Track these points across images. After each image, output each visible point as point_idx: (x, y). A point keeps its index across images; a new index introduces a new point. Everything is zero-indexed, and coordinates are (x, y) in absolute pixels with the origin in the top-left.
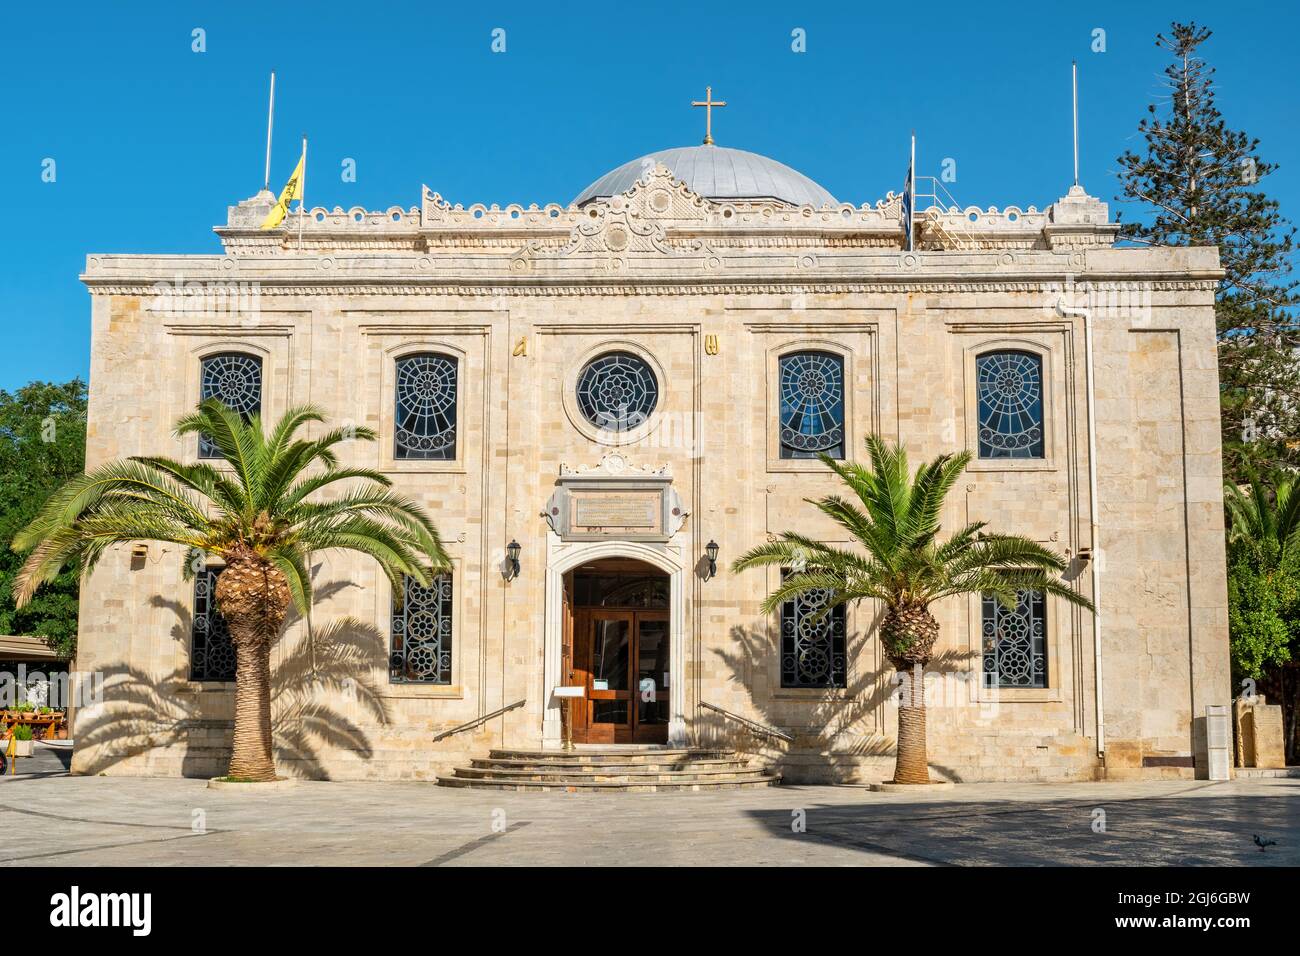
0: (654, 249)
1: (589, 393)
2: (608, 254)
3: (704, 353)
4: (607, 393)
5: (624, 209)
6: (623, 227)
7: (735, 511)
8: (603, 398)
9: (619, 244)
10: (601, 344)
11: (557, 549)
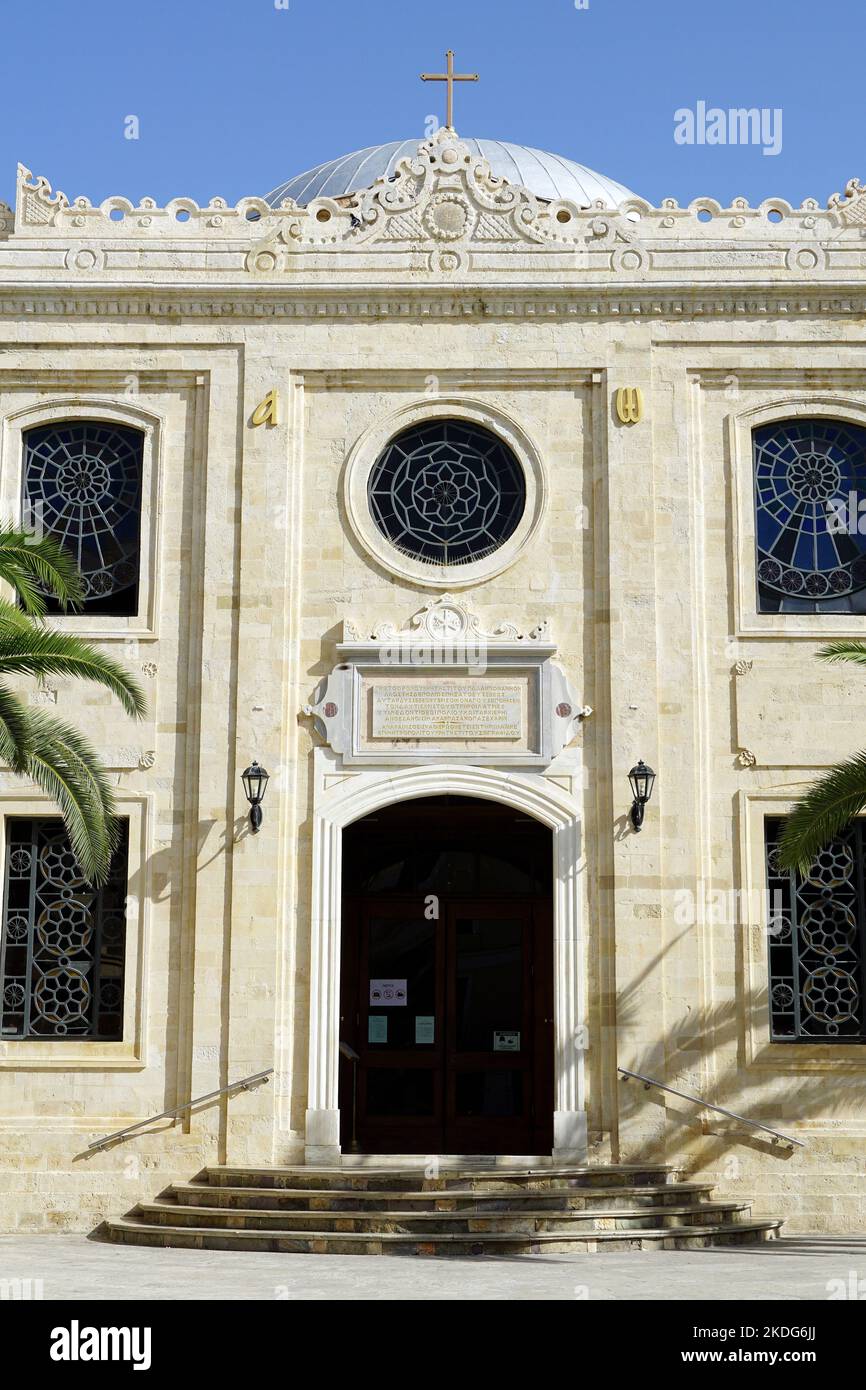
0: (516, 235)
1: (393, 493)
2: (430, 244)
3: (611, 423)
4: (426, 493)
5: (461, 164)
6: (461, 197)
7: (678, 709)
8: (420, 504)
9: (450, 227)
10: (417, 406)
11: (331, 781)
